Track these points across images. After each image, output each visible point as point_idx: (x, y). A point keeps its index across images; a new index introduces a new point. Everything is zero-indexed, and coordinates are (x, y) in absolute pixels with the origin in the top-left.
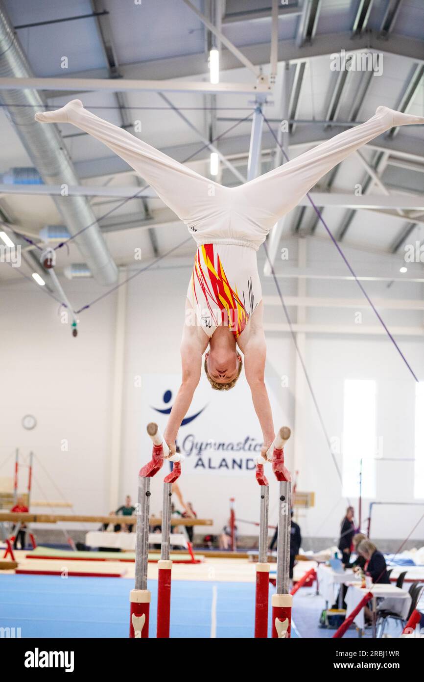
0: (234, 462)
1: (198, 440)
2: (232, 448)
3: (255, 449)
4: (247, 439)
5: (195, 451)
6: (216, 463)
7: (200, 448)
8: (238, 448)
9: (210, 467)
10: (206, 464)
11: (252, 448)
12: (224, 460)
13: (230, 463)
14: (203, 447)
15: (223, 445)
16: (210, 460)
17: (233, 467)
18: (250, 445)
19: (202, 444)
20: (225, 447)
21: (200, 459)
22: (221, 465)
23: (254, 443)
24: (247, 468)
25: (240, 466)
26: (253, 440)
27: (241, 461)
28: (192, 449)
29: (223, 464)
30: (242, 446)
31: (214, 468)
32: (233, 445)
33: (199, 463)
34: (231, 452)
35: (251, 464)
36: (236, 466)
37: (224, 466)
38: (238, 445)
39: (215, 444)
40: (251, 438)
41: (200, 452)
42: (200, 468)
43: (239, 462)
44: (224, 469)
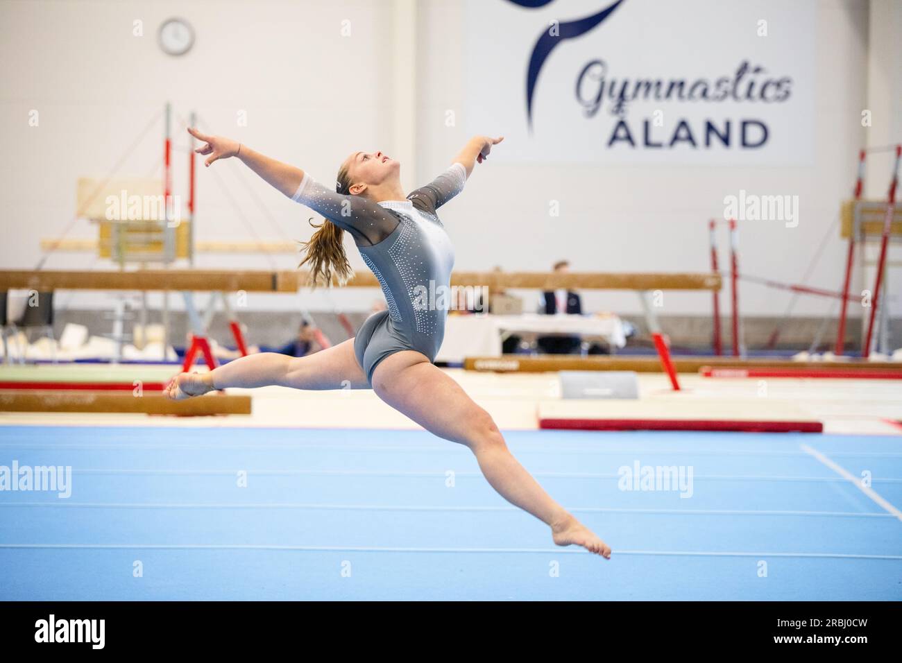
0: (710, 127)
1: (617, 72)
2: (704, 94)
3: (762, 95)
4: (744, 69)
5: (608, 103)
6: (662, 132)
7: (622, 95)
8: (720, 93)
9: (647, 143)
10: (638, 135)
11: (756, 91)
12: (683, 124)
13: (699, 133)
14: (630, 91)
15: (682, 84)
16: (647, 125)
17: (708, 143)
18: (752, 85)
19: (625, 84)
20: (686, 91)
21: (622, 124)
22: (676, 138)
23: (760, 80)
24: (744, 144)
25: (726, 140)
26: (758, 70)
27: (728, 125)
28: (599, 98)
29: (682, 133)
30: (728, 86)
31: (659, 145)
32: (706, 84)
33: (620, 134)
34: (701, 103)
35: (754, 134)
36: (715, 140)
37: (683, 140)
38: (719, 84)
39: (659, 84)
40: (753, 65)
41: (620, 106)
42: (622, 146)
43: (721, 128)
44: (683, 146)
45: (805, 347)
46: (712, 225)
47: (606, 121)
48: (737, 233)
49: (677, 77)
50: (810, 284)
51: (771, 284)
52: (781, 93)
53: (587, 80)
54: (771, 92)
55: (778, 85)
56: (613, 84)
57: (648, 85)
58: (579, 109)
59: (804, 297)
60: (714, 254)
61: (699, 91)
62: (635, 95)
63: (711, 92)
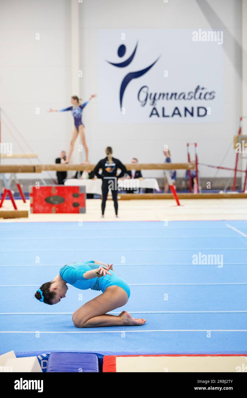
0: (186, 109)
1: (152, 90)
2: (184, 97)
3: (205, 98)
4: (198, 88)
5: (149, 101)
6: (169, 111)
7: (154, 98)
8: (190, 97)
9: (164, 116)
10: (160, 113)
11: (202, 96)
12: (176, 108)
13: (182, 112)
14: (157, 97)
15: (176, 94)
16: (163, 109)
17: (185, 115)
18: (201, 94)
19: (156, 94)
20: (177, 96)
21: (154, 109)
22: (174, 114)
23: (204, 92)
24: (198, 115)
25: (192, 114)
26: (203, 89)
27: (193, 108)
28: (146, 99)
29: (176, 112)
30: (193, 95)
31: (168, 116)
32: (184, 94)
33: (154, 112)
34: (183, 100)
35: (202, 112)
36: (188, 114)
37: (176, 114)
38: (189, 94)
39: (168, 94)
40: (201, 87)
41: (154, 102)
42: (155, 117)
43: (190, 110)
44: (177, 117)
45: (222, 189)
46: (188, 145)
47: (149, 108)
48: (197, 148)
49: (174, 92)
50: (223, 166)
51: (209, 166)
52: (212, 97)
53: (142, 93)
54: (208, 96)
55: (210, 94)
56: (151, 94)
57: (164, 95)
58: (139, 104)
59: (221, 170)
60: (189, 156)
61: (182, 96)
62: (159, 99)
63: (186, 97)
